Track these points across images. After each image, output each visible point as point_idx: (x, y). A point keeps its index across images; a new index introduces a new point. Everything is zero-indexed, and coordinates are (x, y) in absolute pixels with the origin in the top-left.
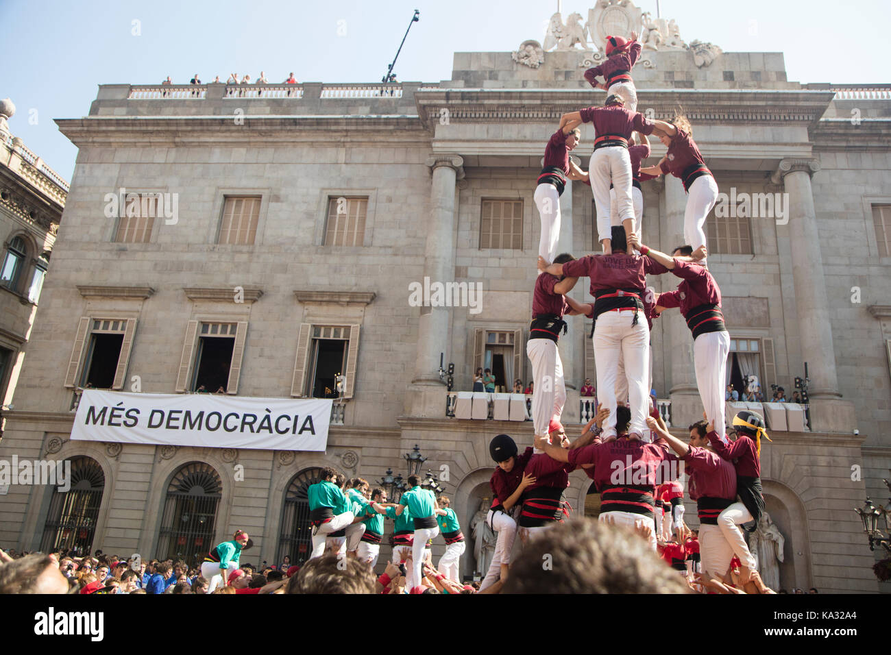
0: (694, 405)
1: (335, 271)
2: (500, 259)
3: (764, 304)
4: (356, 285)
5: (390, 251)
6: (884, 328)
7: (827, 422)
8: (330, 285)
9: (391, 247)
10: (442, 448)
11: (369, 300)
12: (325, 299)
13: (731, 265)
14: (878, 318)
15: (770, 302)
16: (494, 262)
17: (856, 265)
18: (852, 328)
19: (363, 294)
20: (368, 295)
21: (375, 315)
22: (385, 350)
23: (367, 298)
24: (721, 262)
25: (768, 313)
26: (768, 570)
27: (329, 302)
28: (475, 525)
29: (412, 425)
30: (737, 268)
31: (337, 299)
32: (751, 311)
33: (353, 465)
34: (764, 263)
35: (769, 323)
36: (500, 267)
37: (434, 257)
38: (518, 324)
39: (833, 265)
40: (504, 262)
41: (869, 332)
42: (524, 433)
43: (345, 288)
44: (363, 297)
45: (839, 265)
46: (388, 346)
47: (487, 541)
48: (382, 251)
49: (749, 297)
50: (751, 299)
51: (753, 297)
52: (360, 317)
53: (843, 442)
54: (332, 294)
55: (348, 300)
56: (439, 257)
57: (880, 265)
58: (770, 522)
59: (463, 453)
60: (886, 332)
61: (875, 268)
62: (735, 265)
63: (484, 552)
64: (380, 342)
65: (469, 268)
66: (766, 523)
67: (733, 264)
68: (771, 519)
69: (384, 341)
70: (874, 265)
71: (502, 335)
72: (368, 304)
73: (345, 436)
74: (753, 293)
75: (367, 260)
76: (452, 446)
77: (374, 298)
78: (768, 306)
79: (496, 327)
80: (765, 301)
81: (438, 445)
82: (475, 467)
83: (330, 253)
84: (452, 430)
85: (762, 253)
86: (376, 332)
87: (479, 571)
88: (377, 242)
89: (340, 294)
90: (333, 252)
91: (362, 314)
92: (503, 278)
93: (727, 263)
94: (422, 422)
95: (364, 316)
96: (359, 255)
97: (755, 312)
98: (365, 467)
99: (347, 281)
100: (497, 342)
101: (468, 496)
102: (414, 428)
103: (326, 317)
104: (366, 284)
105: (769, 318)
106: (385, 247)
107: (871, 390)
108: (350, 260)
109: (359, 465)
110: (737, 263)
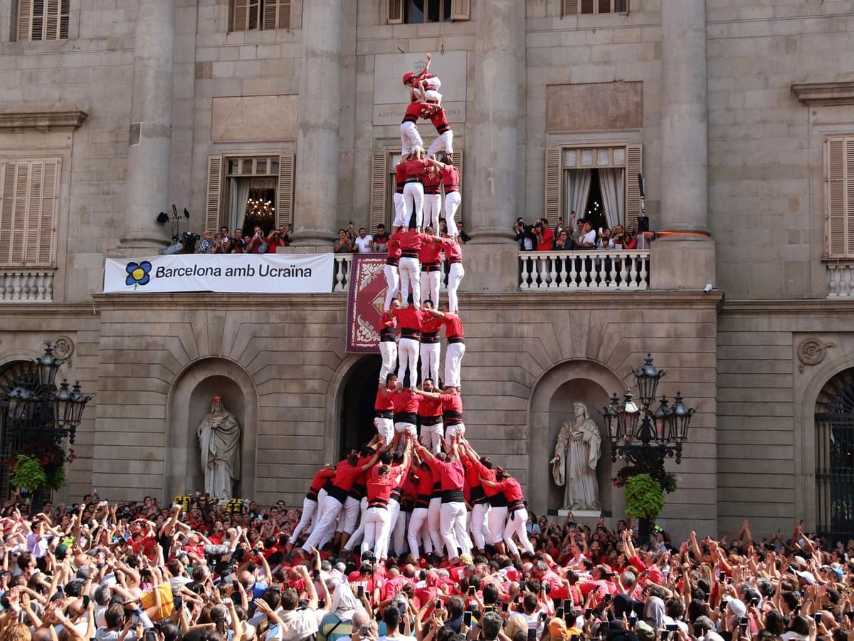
0: (488, 259)
1: (31, 81)
2: (257, 46)
3: (636, 92)
4: (60, 100)
5: (104, 44)
6: (812, 119)
7: (673, 275)
8: (25, 101)
9: (105, 39)
10: (153, 333)
11: (75, 122)
12: (16, 124)
13: (591, 33)
14: (805, 103)
15: (645, 89)
16: (248, 52)
17: (782, 19)
18: (764, 122)
19: (67, 115)
20: (74, 114)
21: (88, 143)
22: (103, 194)
23: (73, 119)
24: (578, 29)
25: (640, 105)
26: (579, 480)
27: (23, 128)
28: (201, 432)
29: (114, 304)
30: (600, 35)
31: (32, 124)
32: (616, 103)
33: (67, 356)
34: (641, 26)
35: (642, 122)
36: (257, 60)
37: (142, 59)
38: (281, 145)
39: (748, 21)
40: (263, 52)
41: (789, 126)
42: (258, 308)
43: (45, 107)
44: (67, 119)
45: (759, 20)
46: (106, 188)
47: (214, 453)
48: (93, 45)
49: (615, 81)
50: (618, 85)
51: (621, 81)
52: (67, 148)
53: (690, 302)
54: (25, 116)
55: (47, 123)
56: (149, 59)
57: (821, 16)
58: (587, 417)
59: (179, 339)
60: (816, 124)
61: (813, 20)
62: (596, 32)
63: (212, 467)
64: (95, 182)
65: (214, 64)
66: (581, 418)
67: (594, 31)
68: (589, 411)
69: (101, 180)
70: (811, 17)
71: (262, 162)
72: (77, 127)
73: (56, 317)
74: (620, 76)
75: (73, 61)
76: (165, 330)
77: (82, 119)
78: (642, 95)
79: (250, 151)
80: (639, 86)
81: (147, 329)
82: (195, 357)
83: (22, 54)
84: (165, 308)
85: (641, 10)
86: (89, 167)
87: (207, 491)
88: (86, 32)
89: (35, 116)
90: (26, 52)
91: (70, 142)
92: (261, 76)
93: (586, 29)
94: (125, 300)
95: (73, 145)
96: (63, 53)
97: (623, 104)
98: (83, 357)
99: (46, 96)
100: (254, 173)
101: (190, 395)
102: (116, 308)
103: (21, 149)
104: (73, 99)
105: (642, 114)
106: (98, 39)
107: (781, 215)
108: (49, 62)
109: (75, 355)
110: (601, 29)
